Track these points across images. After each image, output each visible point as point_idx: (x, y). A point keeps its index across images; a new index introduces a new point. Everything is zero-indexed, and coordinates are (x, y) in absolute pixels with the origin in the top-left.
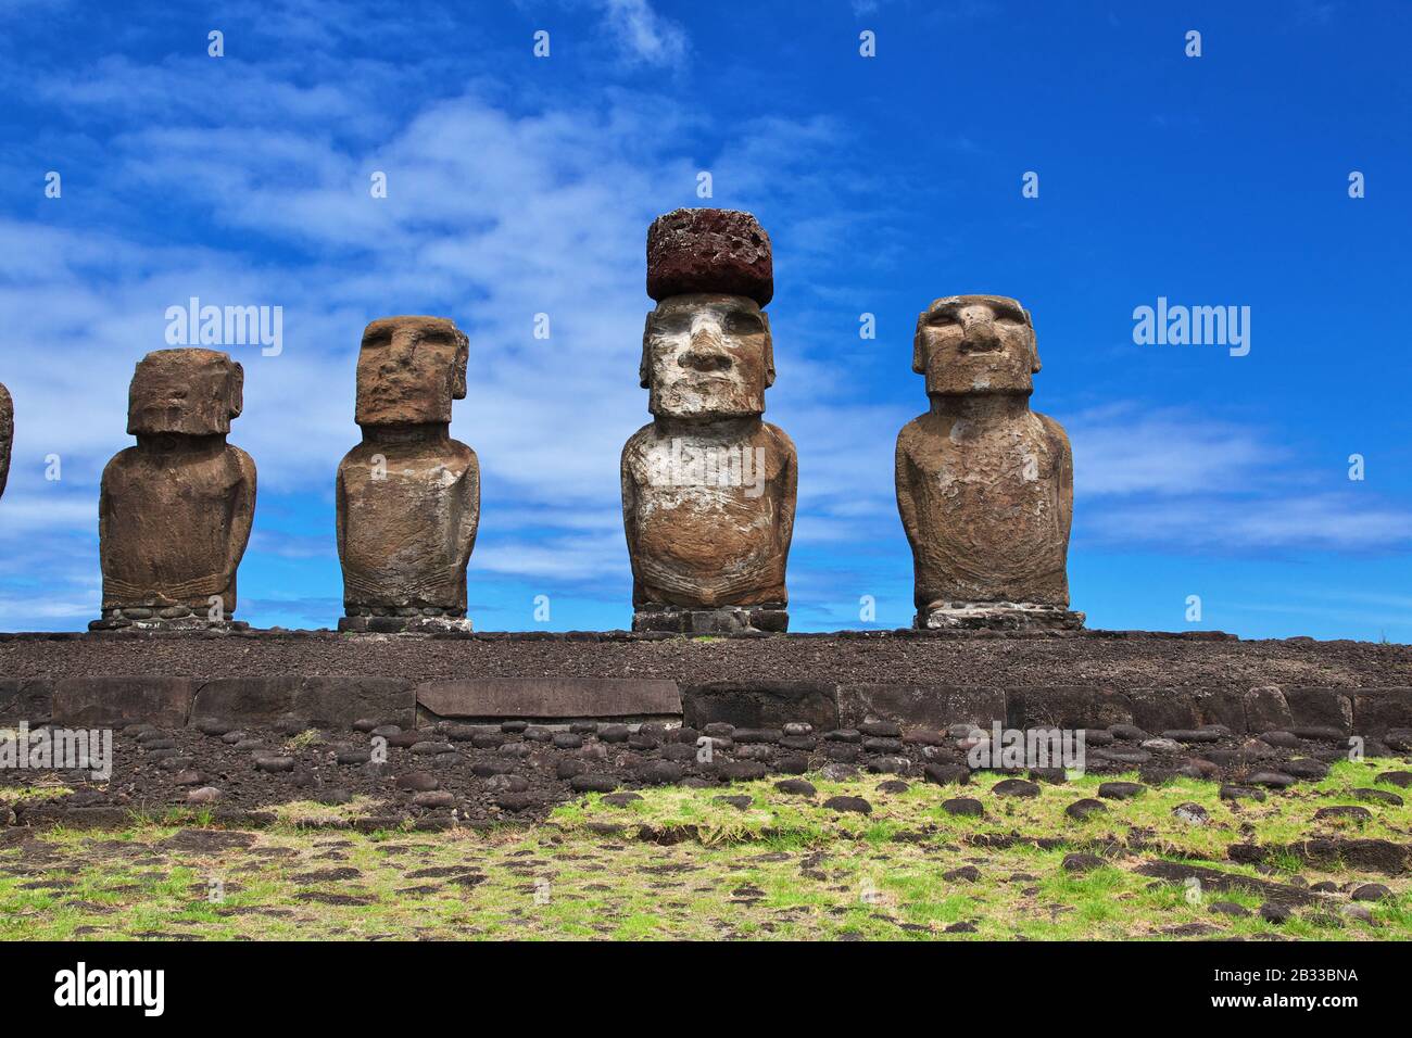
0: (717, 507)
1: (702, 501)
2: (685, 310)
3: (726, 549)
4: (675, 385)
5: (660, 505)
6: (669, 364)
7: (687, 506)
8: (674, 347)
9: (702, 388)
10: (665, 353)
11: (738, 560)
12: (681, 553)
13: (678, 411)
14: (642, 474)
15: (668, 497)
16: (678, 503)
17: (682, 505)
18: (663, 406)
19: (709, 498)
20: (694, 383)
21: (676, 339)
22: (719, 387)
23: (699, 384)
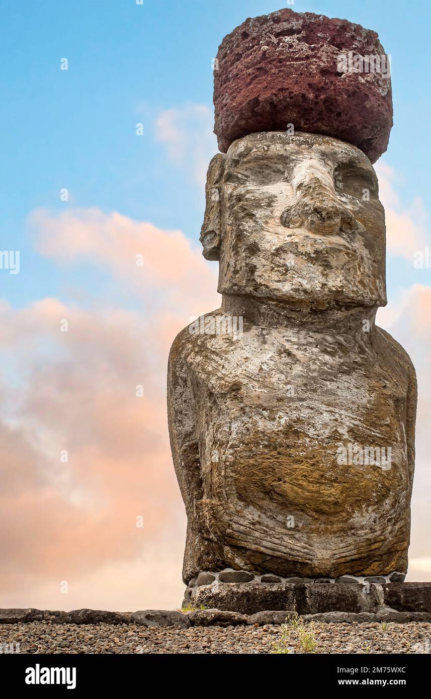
0: (341, 431)
1: (318, 421)
2: (282, 152)
3: (356, 492)
4: (279, 251)
5: (255, 424)
6: (267, 223)
7: (296, 427)
8: (270, 201)
9: (320, 258)
10: (258, 206)
11: (370, 509)
12: (291, 494)
13: (286, 288)
14: (220, 378)
15: (266, 413)
16: (283, 421)
17: (290, 426)
18: (258, 280)
19: (326, 417)
20: (309, 249)
21: (272, 189)
22: (344, 258)
23: (316, 252)
